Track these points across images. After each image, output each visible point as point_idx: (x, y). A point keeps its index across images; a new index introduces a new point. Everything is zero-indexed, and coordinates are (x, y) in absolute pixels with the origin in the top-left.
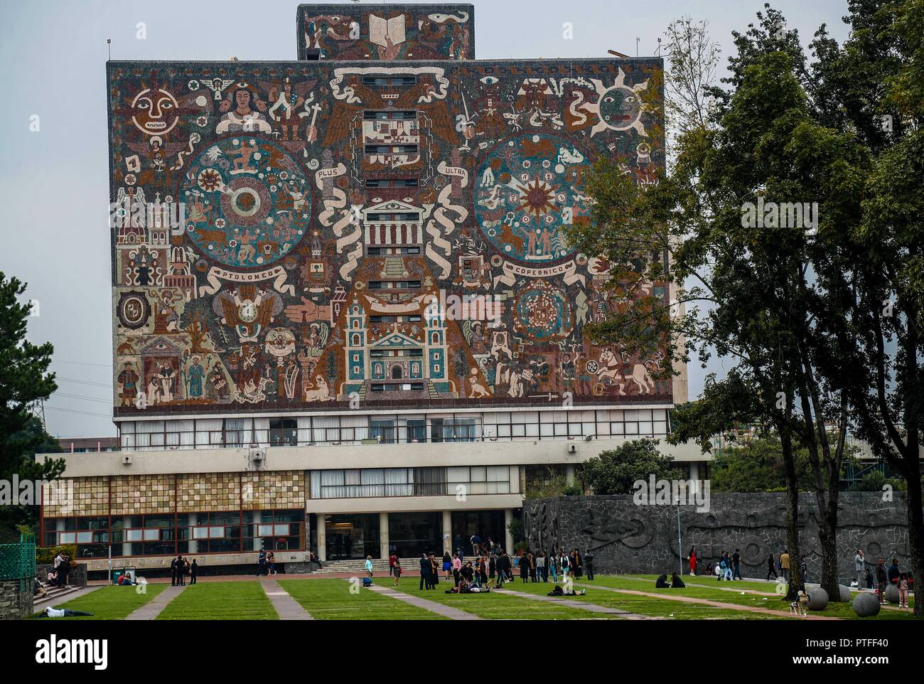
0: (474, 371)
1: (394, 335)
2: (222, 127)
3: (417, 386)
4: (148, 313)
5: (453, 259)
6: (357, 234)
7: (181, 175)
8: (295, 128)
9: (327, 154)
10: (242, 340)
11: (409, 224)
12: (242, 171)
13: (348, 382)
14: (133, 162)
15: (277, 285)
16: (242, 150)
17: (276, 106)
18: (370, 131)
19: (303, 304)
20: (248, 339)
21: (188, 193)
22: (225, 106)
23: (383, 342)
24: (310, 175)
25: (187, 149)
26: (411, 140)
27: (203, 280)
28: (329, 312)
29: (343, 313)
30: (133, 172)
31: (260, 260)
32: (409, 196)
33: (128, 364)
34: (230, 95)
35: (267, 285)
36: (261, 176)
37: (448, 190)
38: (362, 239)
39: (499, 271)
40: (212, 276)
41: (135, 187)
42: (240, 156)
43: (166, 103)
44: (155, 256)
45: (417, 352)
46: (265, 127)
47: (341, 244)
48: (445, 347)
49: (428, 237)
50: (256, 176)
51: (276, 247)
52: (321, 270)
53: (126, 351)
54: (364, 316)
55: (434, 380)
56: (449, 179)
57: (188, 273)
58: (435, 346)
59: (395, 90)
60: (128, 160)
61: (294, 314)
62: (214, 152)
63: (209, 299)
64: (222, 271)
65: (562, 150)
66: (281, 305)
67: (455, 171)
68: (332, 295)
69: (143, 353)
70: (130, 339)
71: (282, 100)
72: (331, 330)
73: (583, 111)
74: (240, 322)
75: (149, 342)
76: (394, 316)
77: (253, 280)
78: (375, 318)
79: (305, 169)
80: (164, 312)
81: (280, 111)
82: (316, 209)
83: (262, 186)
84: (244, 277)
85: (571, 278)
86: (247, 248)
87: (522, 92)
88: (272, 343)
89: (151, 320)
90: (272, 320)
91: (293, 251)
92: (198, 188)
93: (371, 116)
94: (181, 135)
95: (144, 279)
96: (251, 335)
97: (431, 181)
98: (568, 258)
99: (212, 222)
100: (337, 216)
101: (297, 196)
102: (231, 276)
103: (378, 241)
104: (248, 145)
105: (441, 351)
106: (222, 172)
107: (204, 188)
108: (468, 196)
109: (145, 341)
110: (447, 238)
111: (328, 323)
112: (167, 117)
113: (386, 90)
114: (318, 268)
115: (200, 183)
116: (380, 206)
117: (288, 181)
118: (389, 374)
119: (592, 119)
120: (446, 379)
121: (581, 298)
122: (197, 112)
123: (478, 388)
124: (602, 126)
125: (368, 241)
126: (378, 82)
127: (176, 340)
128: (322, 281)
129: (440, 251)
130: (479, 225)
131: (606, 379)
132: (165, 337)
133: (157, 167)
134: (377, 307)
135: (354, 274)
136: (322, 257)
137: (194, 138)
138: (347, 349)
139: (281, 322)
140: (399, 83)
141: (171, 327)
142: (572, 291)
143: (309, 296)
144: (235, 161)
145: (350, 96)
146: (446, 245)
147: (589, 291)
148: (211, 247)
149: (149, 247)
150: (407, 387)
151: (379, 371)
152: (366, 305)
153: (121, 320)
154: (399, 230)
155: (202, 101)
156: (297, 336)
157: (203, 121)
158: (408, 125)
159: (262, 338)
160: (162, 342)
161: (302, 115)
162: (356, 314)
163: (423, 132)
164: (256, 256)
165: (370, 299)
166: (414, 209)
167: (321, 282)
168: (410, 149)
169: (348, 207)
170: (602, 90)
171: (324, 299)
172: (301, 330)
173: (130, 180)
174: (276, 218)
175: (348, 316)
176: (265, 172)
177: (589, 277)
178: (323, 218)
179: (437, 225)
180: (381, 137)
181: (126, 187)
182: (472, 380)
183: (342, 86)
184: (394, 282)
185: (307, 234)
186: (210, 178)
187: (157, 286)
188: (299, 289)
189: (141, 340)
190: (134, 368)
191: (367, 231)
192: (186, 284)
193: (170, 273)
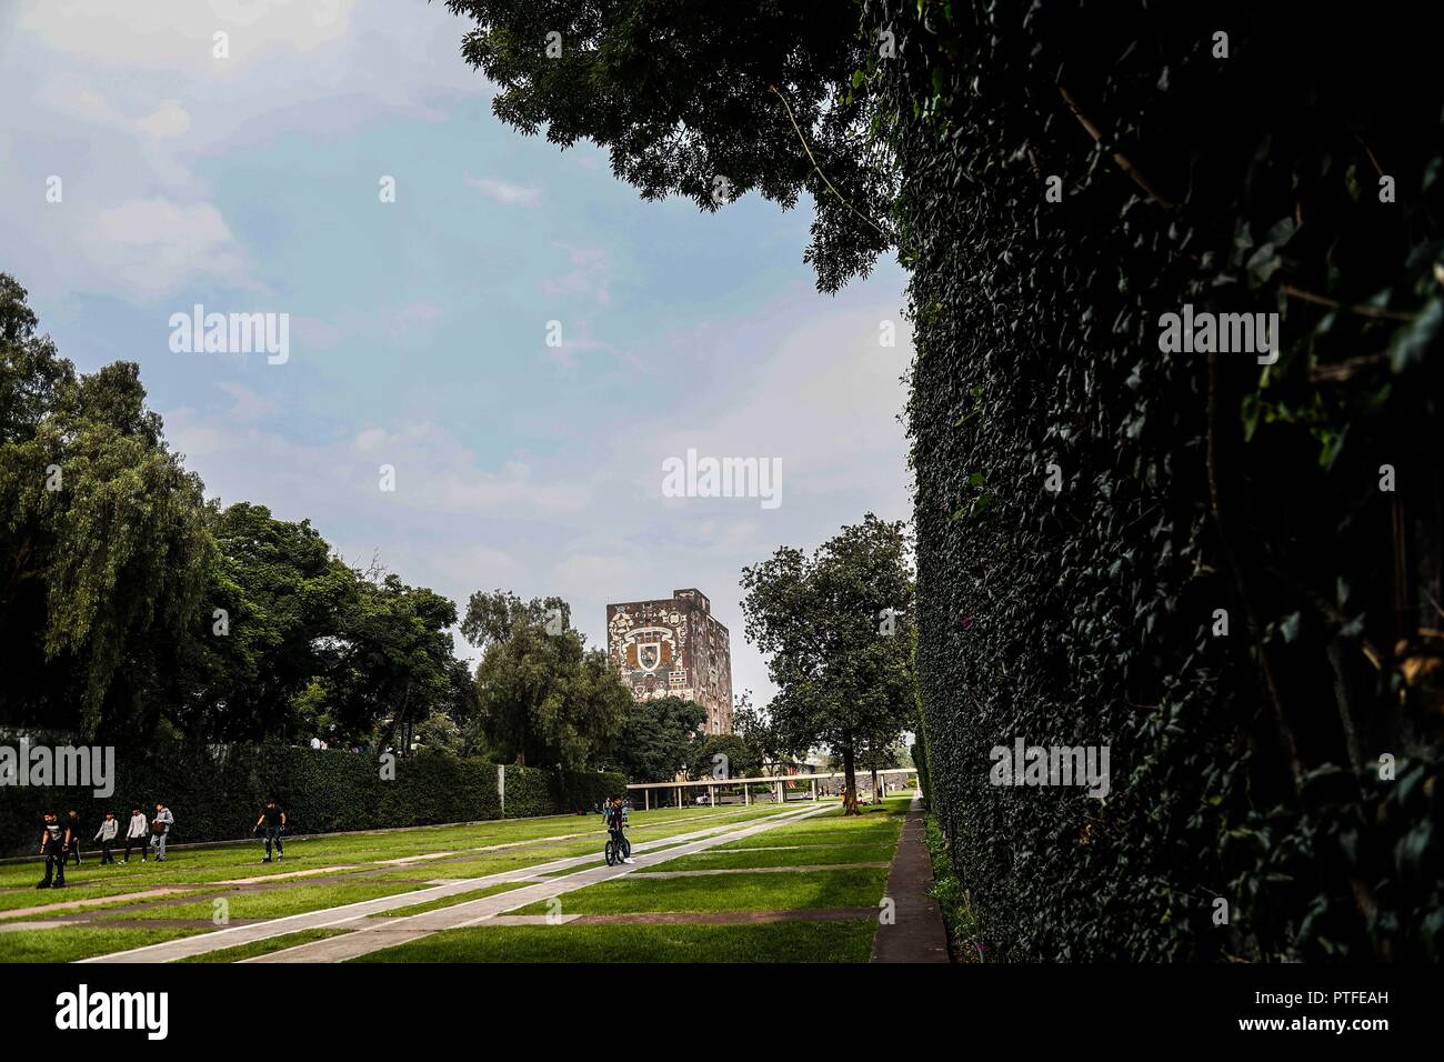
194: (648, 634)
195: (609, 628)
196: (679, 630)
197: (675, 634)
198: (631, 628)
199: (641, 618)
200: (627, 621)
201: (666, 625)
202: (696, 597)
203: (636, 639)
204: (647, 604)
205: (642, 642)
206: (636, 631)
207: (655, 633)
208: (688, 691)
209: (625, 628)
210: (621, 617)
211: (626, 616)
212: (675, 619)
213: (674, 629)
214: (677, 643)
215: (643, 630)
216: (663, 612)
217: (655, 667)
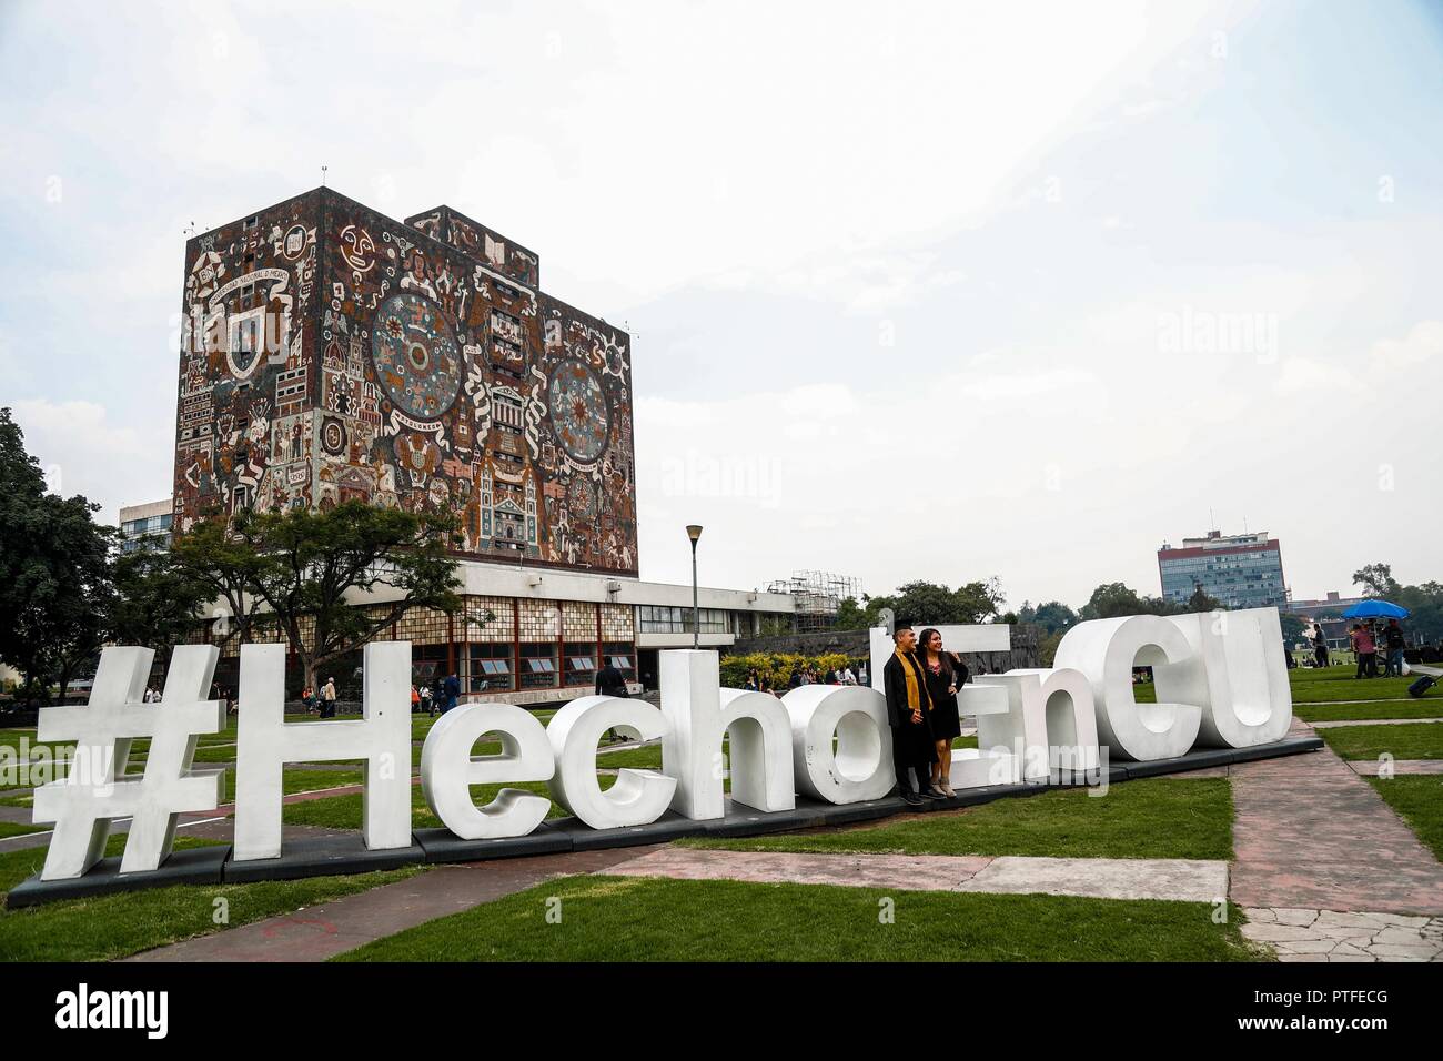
0: (551, 539)
1: (508, 502)
2: (405, 283)
3: (521, 547)
4: (345, 442)
5: (539, 444)
6: (487, 408)
7: (373, 314)
8: (452, 303)
9: (470, 333)
10: (414, 485)
11: (517, 408)
12: (416, 327)
13: (482, 537)
14: (339, 289)
15: (438, 438)
16: (417, 309)
17: (440, 280)
18: (496, 324)
19: (454, 460)
20: (418, 485)
21: (378, 333)
22: (407, 266)
23: (502, 504)
24: (460, 347)
25: (379, 292)
26: (518, 341)
27: (387, 422)
28: (470, 471)
29: (478, 474)
30: (338, 299)
31: (427, 413)
32: (517, 386)
33: (327, 491)
34: (411, 257)
35: (431, 436)
36: (429, 336)
37: (536, 390)
38: (490, 413)
39: (562, 462)
40: (395, 416)
41: (339, 313)
42: (415, 313)
43: (368, 244)
44: (352, 386)
45: (519, 518)
46: (433, 294)
47: (479, 412)
48: (536, 516)
49: (526, 424)
50: (426, 334)
51: (438, 403)
52: (465, 432)
53: (326, 477)
54: (491, 480)
55: (530, 543)
56: (539, 381)
57: (376, 410)
58: (531, 514)
59: (509, 298)
60: (335, 285)
61: (449, 466)
62: (399, 303)
63: (391, 439)
64: (401, 416)
65: (591, 380)
66: (440, 457)
67: (540, 375)
68: (472, 458)
69: (340, 481)
70: (330, 466)
71: (444, 277)
72: (471, 487)
73: (599, 355)
74: (412, 466)
75: (345, 472)
76: (507, 483)
77: (422, 429)
78: (497, 483)
79: (457, 340)
80: (357, 444)
81: (442, 284)
82: (464, 379)
83: (430, 345)
84: (416, 425)
85: (596, 477)
86: (419, 400)
87: (572, 329)
88: (434, 491)
89: (347, 449)
90: (434, 470)
91: (448, 412)
92: (386, 331)
93: (495, 312)
94: (374, 278)
95: (343, 407)
96: (420, 480)
97: (528, 379)
98: (595, 460)
99: (395, 367)
100: (475, 390)
101: (452, 362)
102: (408, 422)
103: (499, 419)
104: (421, 305)
105: (533, 519)
106: (403, 322)
107: (390, 333)
108: (545, 396)
109: (342, 470)
110: (536, 427)
111: (470, 481)
112: (367, 257)
113: (504, 295)
114: (463, 430)
115: (388, 328)
116: (500, 389)
117: (446, 347)
118: (505, 533)
119: (603, 365)
120: (536, 544)
121: (600, 492)
122: (388, 262)
123: (553, 553)
124: (606, 370)
125: (493, 417)
126: (500, 288)
127: (367, 474)
128: (466, 443)
129: (533, 436)
130: (552, 422)
131: (612, 555)
132: (357, 469)
133: (357, 301)
134: (499, 475)
135: (485, 441)
136: (467, 421)
137: (385, 285)
138: (481, 507)
139: (440, 474)
140: (509, 292)
141: (362, 460)
142: (596, 485)
143: (459, 453)
144: (413, 316)
145: (483, 289)
146: (535, 431)
147: (604, 488)
148: (393, 390)
149: (348, 376)
150: (514, 547)
151: (500, 530)
152: (492, 470)
153: (324, 444)
154: (511, 412)
155: (391, 253)
156: (450, 488)
157: (391, 271)
158: (515, 329)
159: (427, 485)
160: (354, 473)
161: (456, 294)
162: (486, 478)
163: (523, 337)
164: (424, 409)
165: (495, 466)
166: (519, 398)
167: (465, 445)
168: (516, 347)
169: (481, 383)
170: (607, 345)
171: (467, 459)
172: (452, 481)
173: (336, 305)
174: (438, 376)
175: (482, 478)
176: (432, 334)
177: (603, 477)
178: (468, 386)
179: (531, 414)
180: (502, 332)
181: (333, 311)
182: (550, 546)
183: (481, 280)
184: (507, 455)
185: (458, 398)
186: (394, 324)
187: (352, 416)
188: (452, 446)
189: (339, 468)
190: (332, 496)
191: (493, 406)
192: (375, 422)
193: (363, 407)
194: (247, 289)
195: (186, 289)
196: (301, 266)
197: (292, 281)
198: (221, 282)
199: (238, 255)
200: (216, 266)
201: (278, 263)
202: (445, 224)
203: (227, 306)
204: (250, 220)
205: (238, 310)
206: (228, 288)
207: (261, 284)
208: (308, 415)
209: (210, 284)
210: (207, 261)
211: (215, 257)
212: (295, 242)
213: (291, 268)
214: (296, 299)
215: (240, 282)
216: (277, 231)
217: (252, 368)
